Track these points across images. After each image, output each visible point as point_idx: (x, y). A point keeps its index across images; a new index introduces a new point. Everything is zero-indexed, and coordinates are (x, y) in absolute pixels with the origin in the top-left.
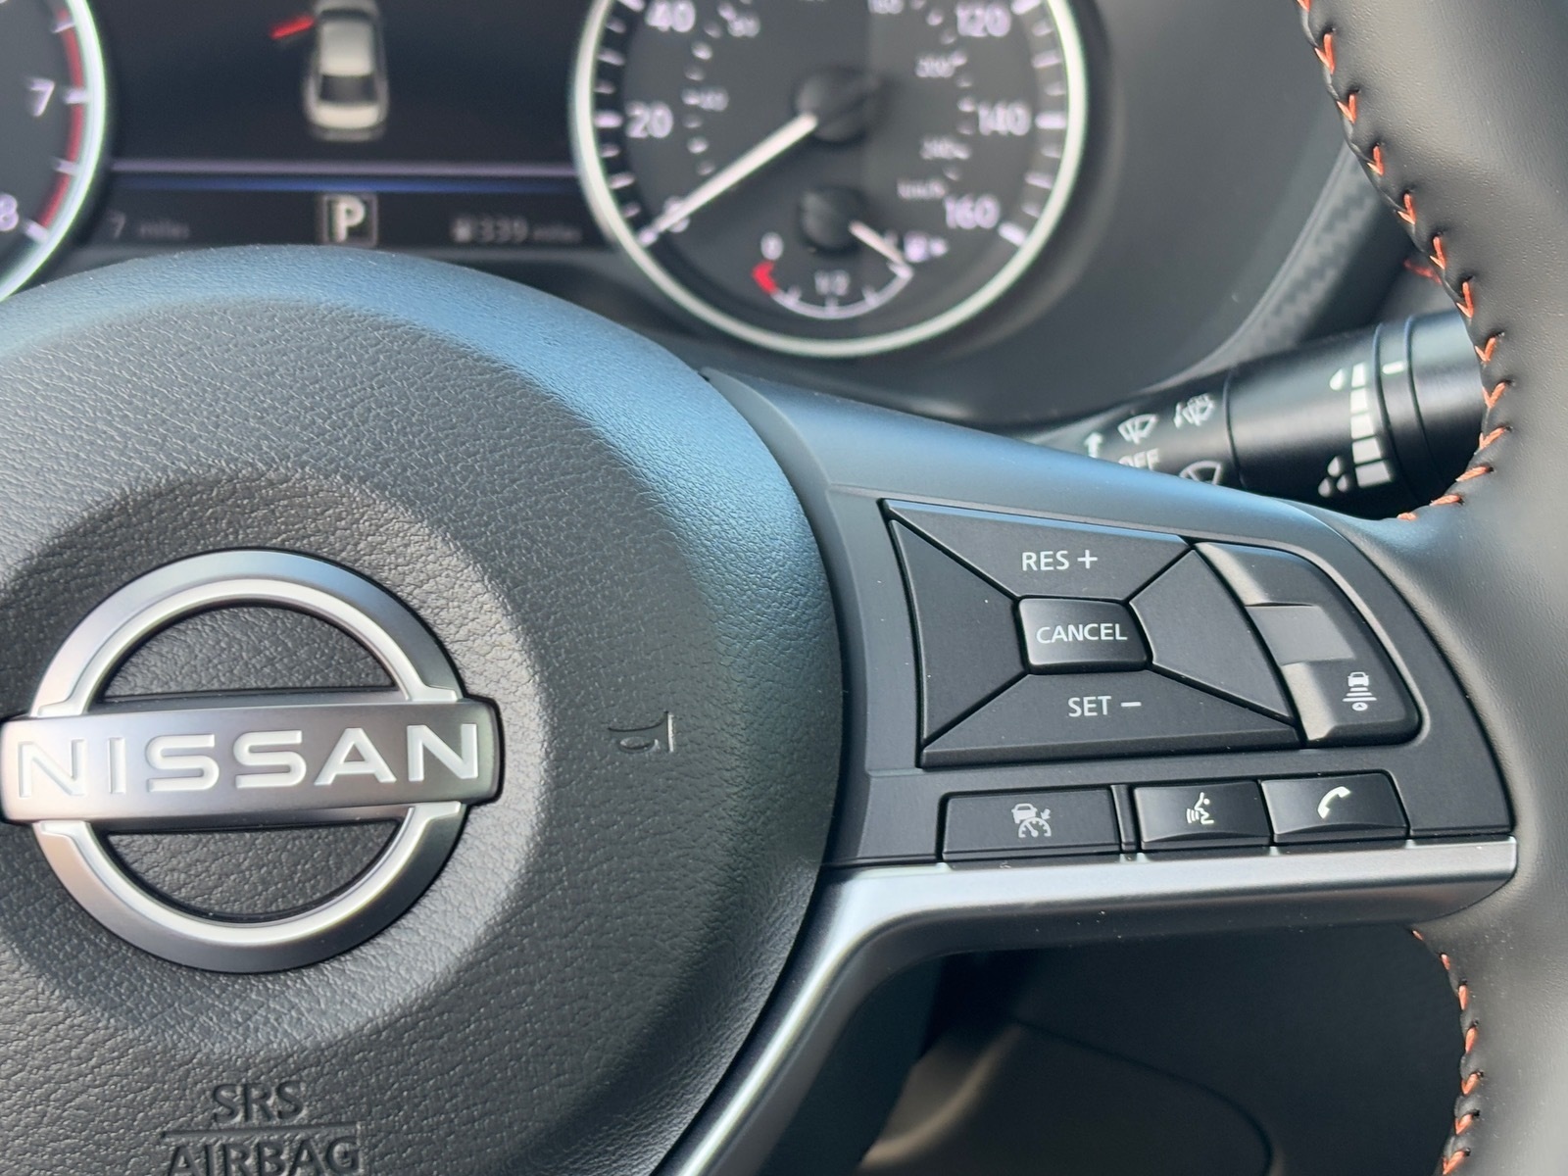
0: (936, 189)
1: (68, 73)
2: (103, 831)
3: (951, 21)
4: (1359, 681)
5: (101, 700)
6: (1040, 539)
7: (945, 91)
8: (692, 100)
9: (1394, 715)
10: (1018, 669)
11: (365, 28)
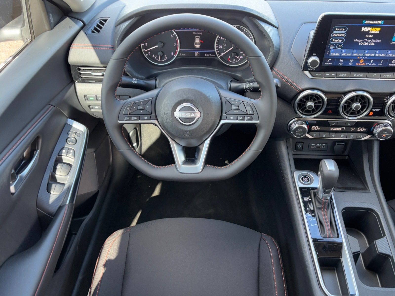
1: (177, 43)
2: (180, 118)
4: (251, 111)
5: (179, 111)
6: (234, 101)
8: (224, 45)
9: (253, 113)
10: (231, 109)
11: (199, 39)
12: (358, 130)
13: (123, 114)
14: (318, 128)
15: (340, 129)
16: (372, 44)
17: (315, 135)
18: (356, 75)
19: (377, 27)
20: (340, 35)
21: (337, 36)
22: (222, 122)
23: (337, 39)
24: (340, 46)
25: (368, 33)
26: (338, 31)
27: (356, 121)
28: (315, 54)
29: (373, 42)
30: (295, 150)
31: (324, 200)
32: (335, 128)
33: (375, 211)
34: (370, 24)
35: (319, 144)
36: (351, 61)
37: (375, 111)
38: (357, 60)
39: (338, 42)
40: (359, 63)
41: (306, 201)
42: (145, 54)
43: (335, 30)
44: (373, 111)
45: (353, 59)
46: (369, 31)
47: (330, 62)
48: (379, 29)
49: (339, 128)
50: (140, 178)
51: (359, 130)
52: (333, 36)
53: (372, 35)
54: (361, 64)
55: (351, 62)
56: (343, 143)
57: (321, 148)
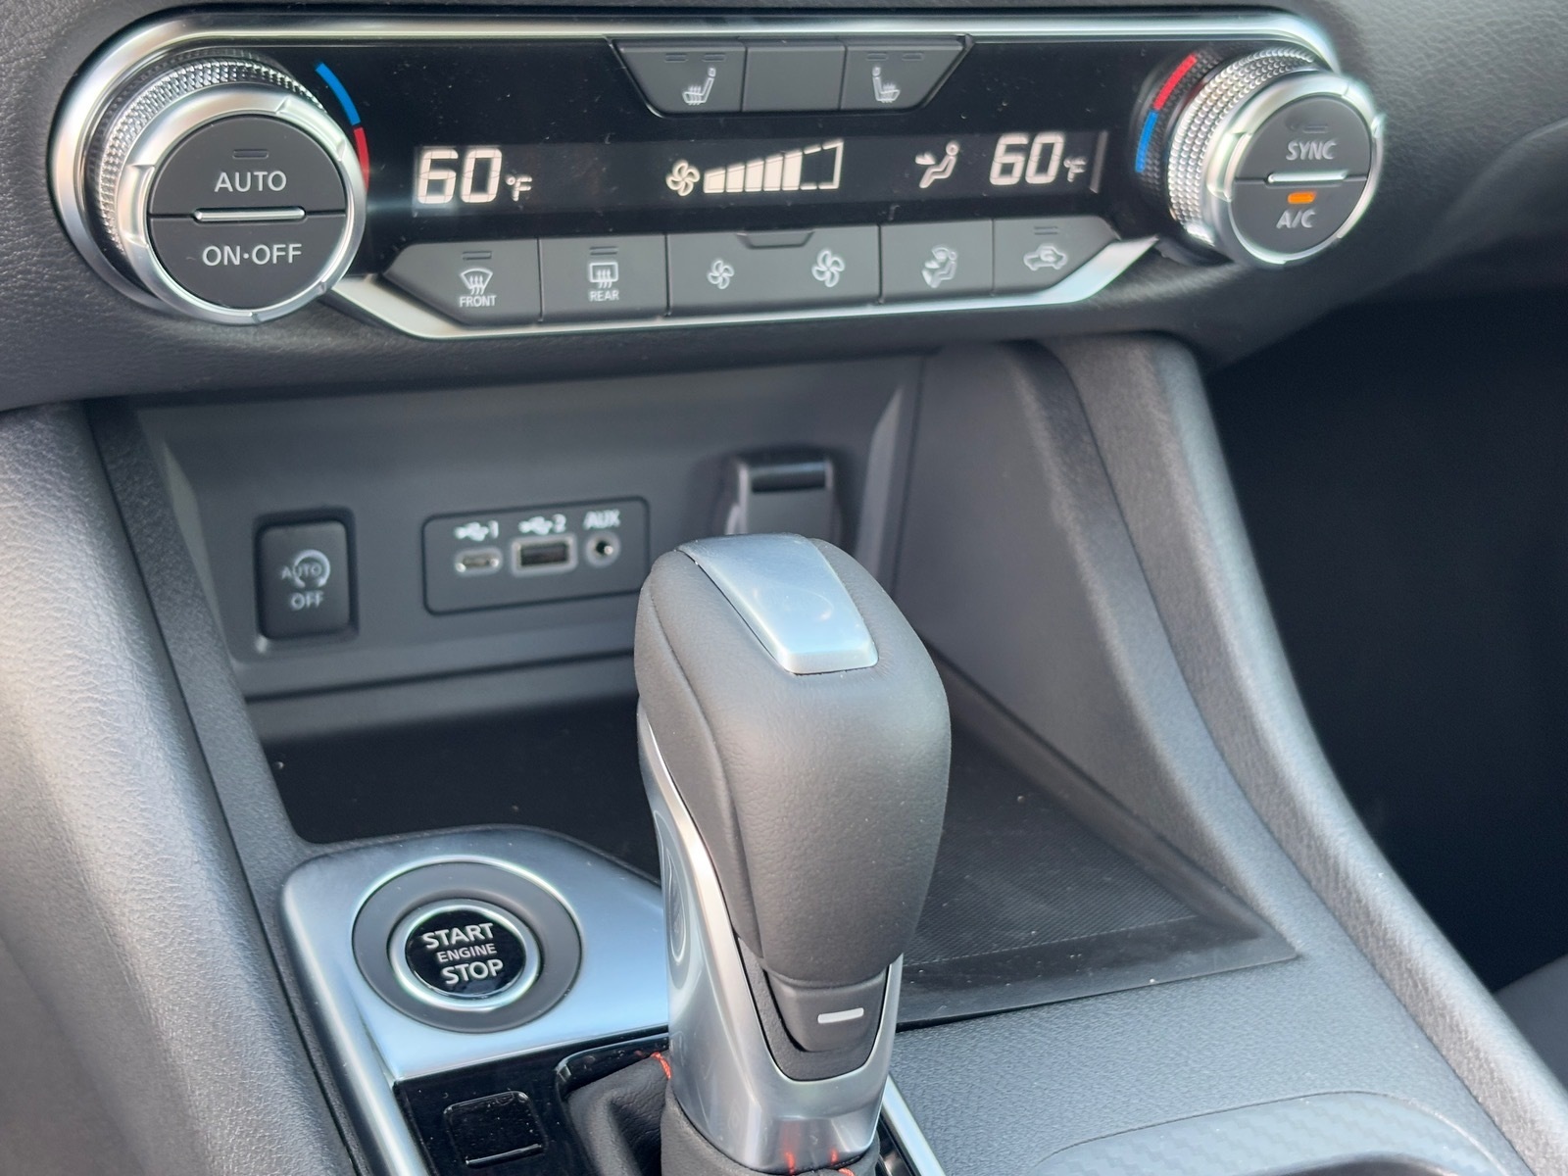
12: (997, 179)
14: (506, 171)
15: (781, 174)
17: (477, 290)
27: (961, 39)
30: (263, 630)
32: (724, 161)
35: (547, 510)
49: (774, 162)
51: (1007, 169)
56: (808, 468)
57: (572, 564)
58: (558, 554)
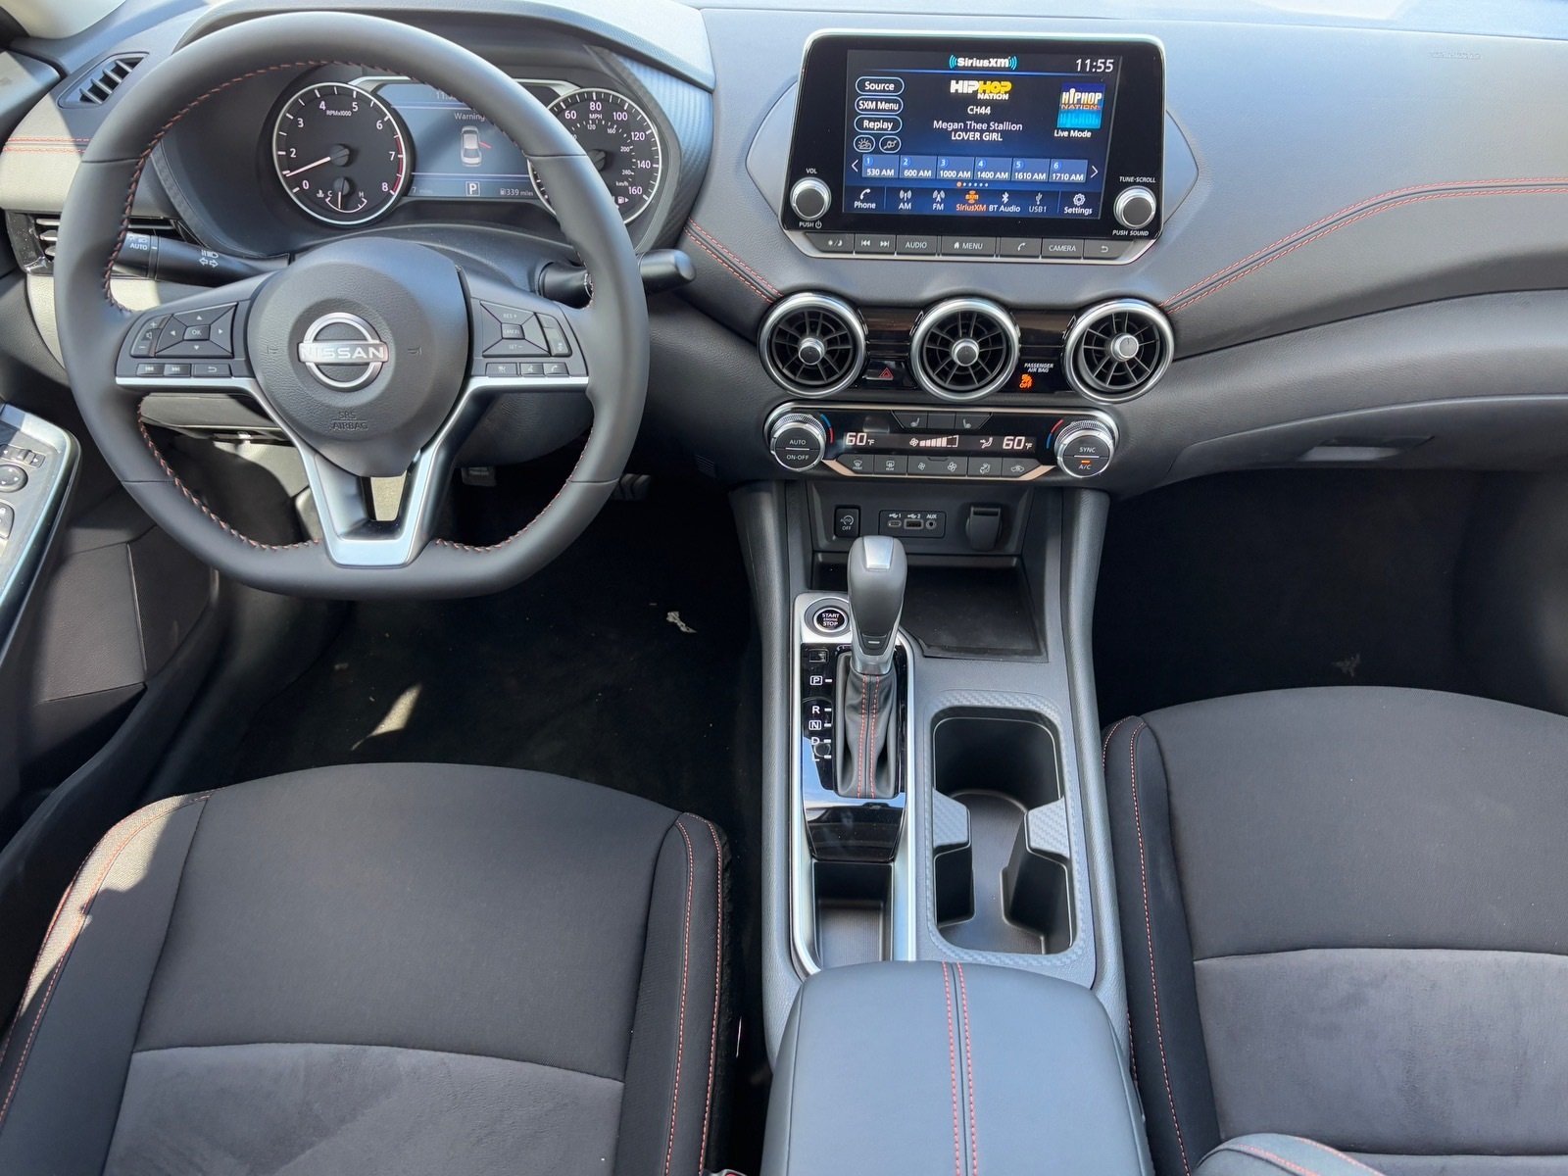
0: (626, 183)
1: (399, 151)
2: (317, 365)
3: (630, 136)
4: (561, 345)
5: (315, 339)
6: (507, 311)
7: (628, 155)
9: (566, 351)
10: (501, 338)
11: (475, 136)
12: (1004, 447)
13: (132, 353)
14: (867, 439)
15: (941, 442)
16: (995, 136)
17: (858, 465)
18: (961, 245)
19: (1000, 79)
20: (882, 106)
21: (873, 110)
22: (477, 383)
23: (878, 120)
24: (889, 142)
25: (972, 99)
26: (875, 91)
27: (990, 413)
28: (814, 171)
29: (994, 131)
30: (835, 534)
31: (866, 679)
32: (925, 439)
33: (1050, 721)
34: (972, 68)
35: (916, 512)
36: (939, 196)
37: (1035, 370)
38: (955, 193)
39: (883, 129)
40: (965, 202)
41: (814, 684)
42: (291, 189)
43: (862, 87)
44: (1030, 370)
45: (945, 190)
46: (975, 93)
47: (867, 199)
48: (1008, 85)
49: (939, 440)
50: (341, 670)
51: (1008, 445)
52: (862, 110)
53: (989, 108)
54: (972, 209)
55: (939, 199)
56: (996, 510)
57: (922, 527)
58: (919, 525)
